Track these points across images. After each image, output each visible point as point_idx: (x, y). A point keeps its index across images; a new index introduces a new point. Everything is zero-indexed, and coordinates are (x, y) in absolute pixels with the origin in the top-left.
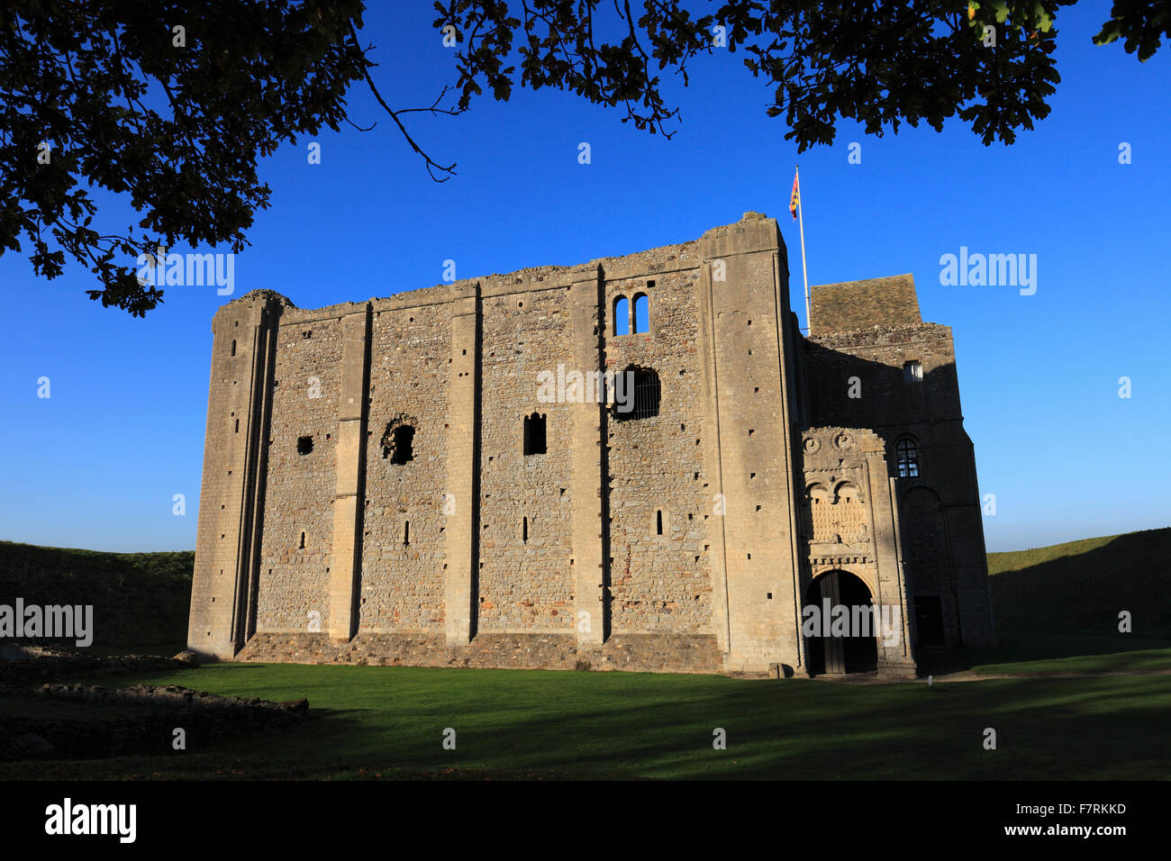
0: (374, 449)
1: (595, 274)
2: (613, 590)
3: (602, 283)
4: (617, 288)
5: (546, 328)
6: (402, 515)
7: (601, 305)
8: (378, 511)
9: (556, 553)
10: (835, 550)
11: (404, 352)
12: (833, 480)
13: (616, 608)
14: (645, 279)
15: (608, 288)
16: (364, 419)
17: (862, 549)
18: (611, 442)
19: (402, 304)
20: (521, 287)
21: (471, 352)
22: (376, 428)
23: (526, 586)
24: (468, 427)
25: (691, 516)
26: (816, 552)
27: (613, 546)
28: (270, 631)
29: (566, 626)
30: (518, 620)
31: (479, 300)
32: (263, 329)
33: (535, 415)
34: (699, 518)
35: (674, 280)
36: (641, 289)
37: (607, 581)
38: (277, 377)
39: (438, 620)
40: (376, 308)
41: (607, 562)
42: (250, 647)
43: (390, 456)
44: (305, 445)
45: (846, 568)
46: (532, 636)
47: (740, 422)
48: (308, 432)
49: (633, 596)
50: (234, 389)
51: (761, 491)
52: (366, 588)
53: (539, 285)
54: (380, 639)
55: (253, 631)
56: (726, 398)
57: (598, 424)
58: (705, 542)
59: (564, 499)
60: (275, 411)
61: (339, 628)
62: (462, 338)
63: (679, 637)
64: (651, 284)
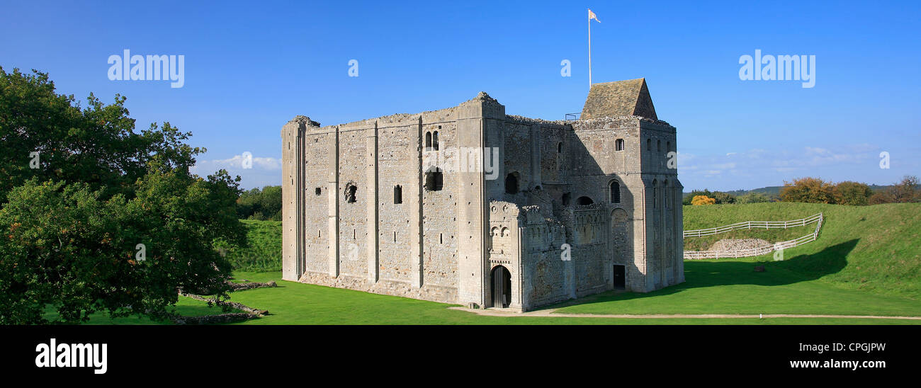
0: (342, 196)
1: (418, 122)
2: (425, 266)
3: (421, 126)
4: (427, 128)
5: (401, 145)
6: (352, 226)
7: (420, 136)
8: (345, 224)
9: (406, 248)
10: (501, 257)
11: (351, 151)
12: (501, 226)
13: (425, 273)
14: (438, 125)
15: (424, 128)
16: (337, 182)
17: (508, 258)
18: (424, 201)
19: (349, 129)
20: (392, 125)
21: (374, 155)
22: (342, 186)
23: (396, 261)
24: (373, 190)
25: (452, 237)
26: (493, 257)
27: (424, 247)
28: (311, 271)
29: (409, 279)
30: (393, 275)
31: (376, 129)
32: (299, 137)
33: (398, 186)
34: (455, 238)
35: (449, 126)
36: (437, 129)
37: (422, 262)
38: (306, 159)
39: (366, 272)
40: (340, 130)
41: (421, 255)
42: (303, 277)
43: (348, 199)
44: (318, 191)
45: (504, 265)
46: (398, 283)
47: (466, 199)
48: (319, 186)
49: (432, 269)
50: (291, 165)
51: (472, 228)
52: (341, 256)
53: (399, 124)
54: (346, 278)
55: (305, 271)
56: (461, 187)
57: (418, 193)
58: (457, 249)
59: (408, 225)
60: (306, 175)
61: (333, 273)
62: (371, 148)
63: (446, 288)
64: (440, 127)
